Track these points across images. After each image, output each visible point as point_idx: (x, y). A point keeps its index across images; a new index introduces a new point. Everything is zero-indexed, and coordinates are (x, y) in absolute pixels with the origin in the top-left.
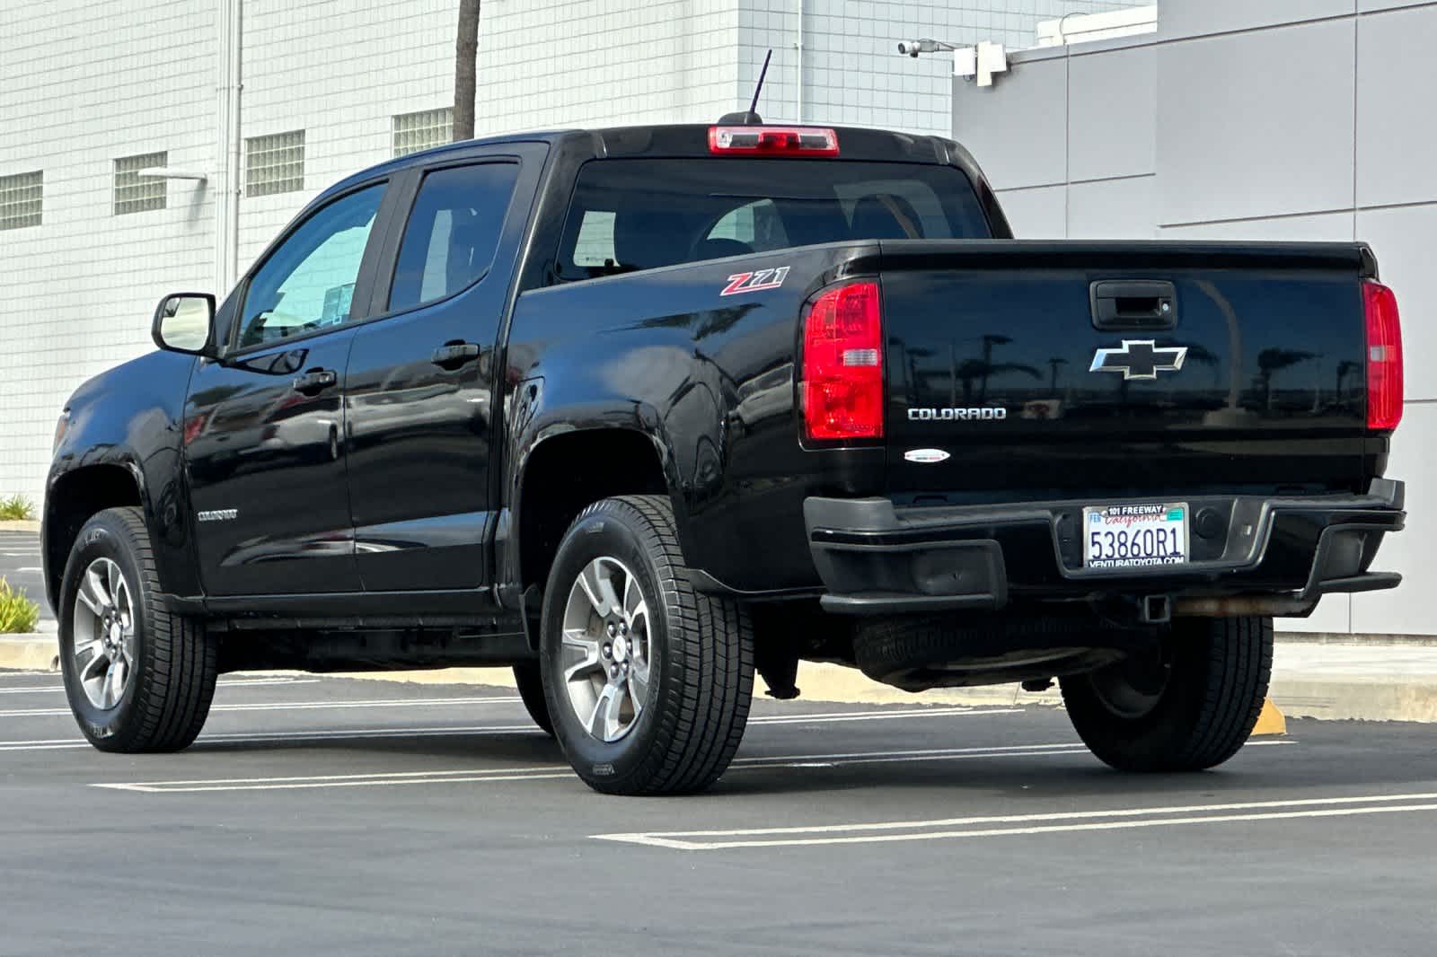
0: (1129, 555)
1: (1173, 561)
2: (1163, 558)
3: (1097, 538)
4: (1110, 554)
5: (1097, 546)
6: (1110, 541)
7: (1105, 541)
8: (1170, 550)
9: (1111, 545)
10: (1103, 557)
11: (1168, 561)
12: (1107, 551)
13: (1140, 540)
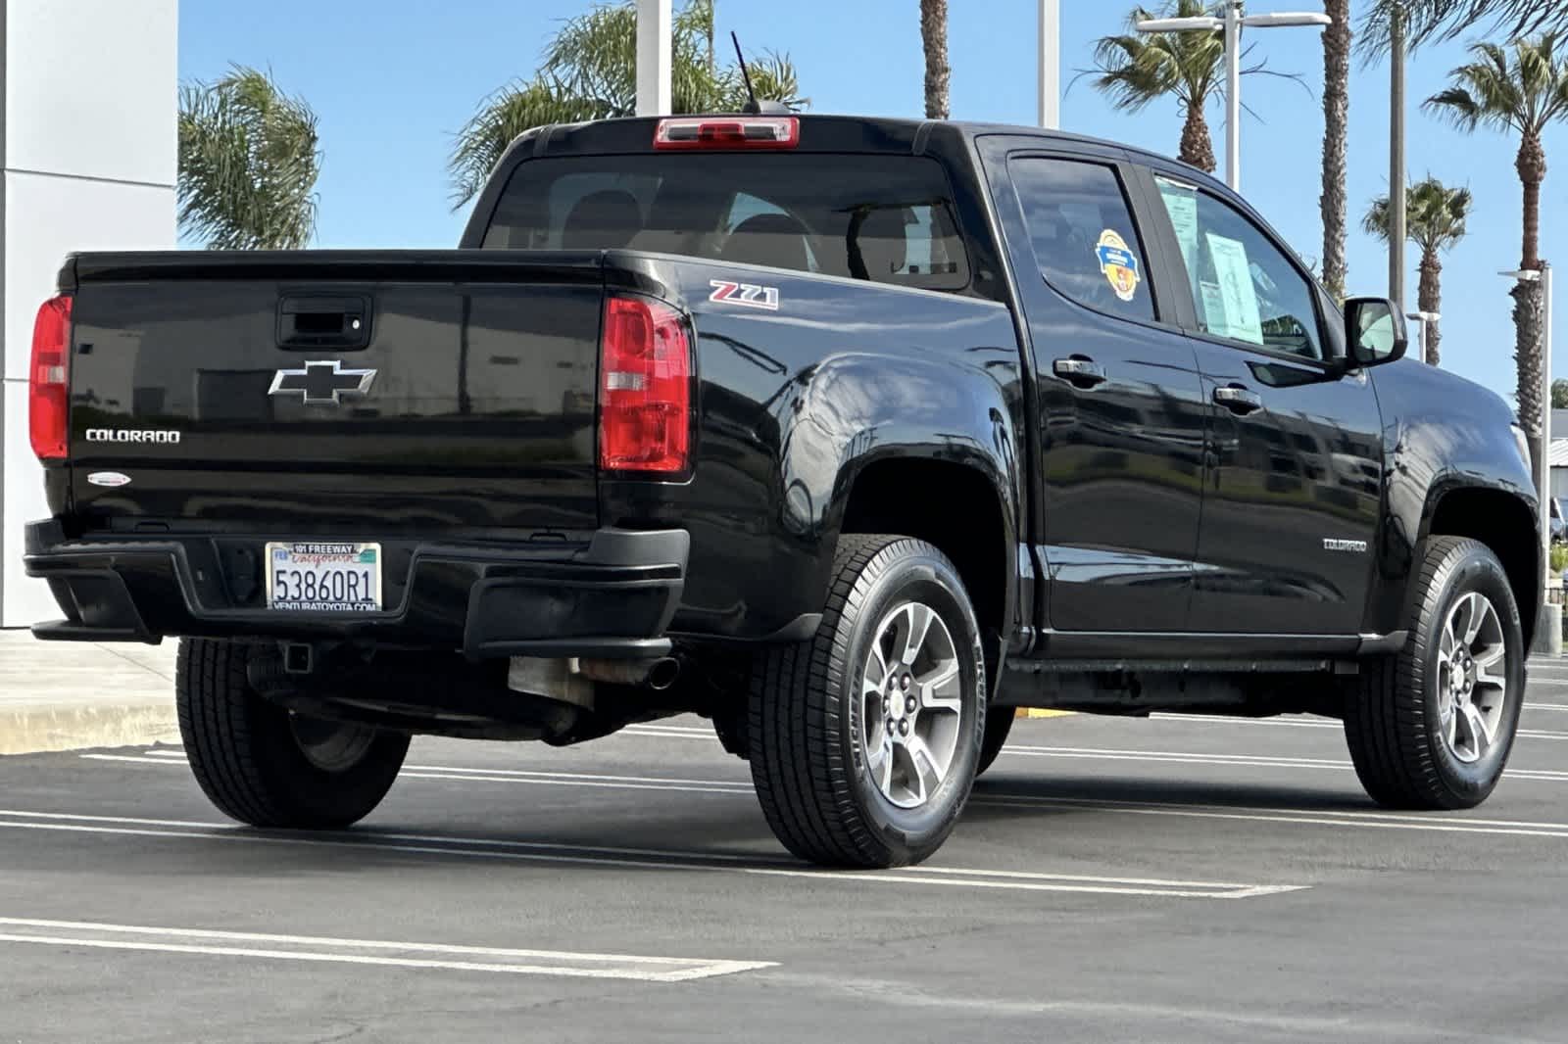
0: (317, 598)
1: (364, 608)
2: (353, 604)
3: (282, 578)
4: (296, 595)
5: (282, 586)
6: (297, 582)
7: (292, 582)
8: (361, 596)
9: (298, 586)
10: (289, 598)
11: (358, 607)
12: (293, 592)
13: (328, 583)
